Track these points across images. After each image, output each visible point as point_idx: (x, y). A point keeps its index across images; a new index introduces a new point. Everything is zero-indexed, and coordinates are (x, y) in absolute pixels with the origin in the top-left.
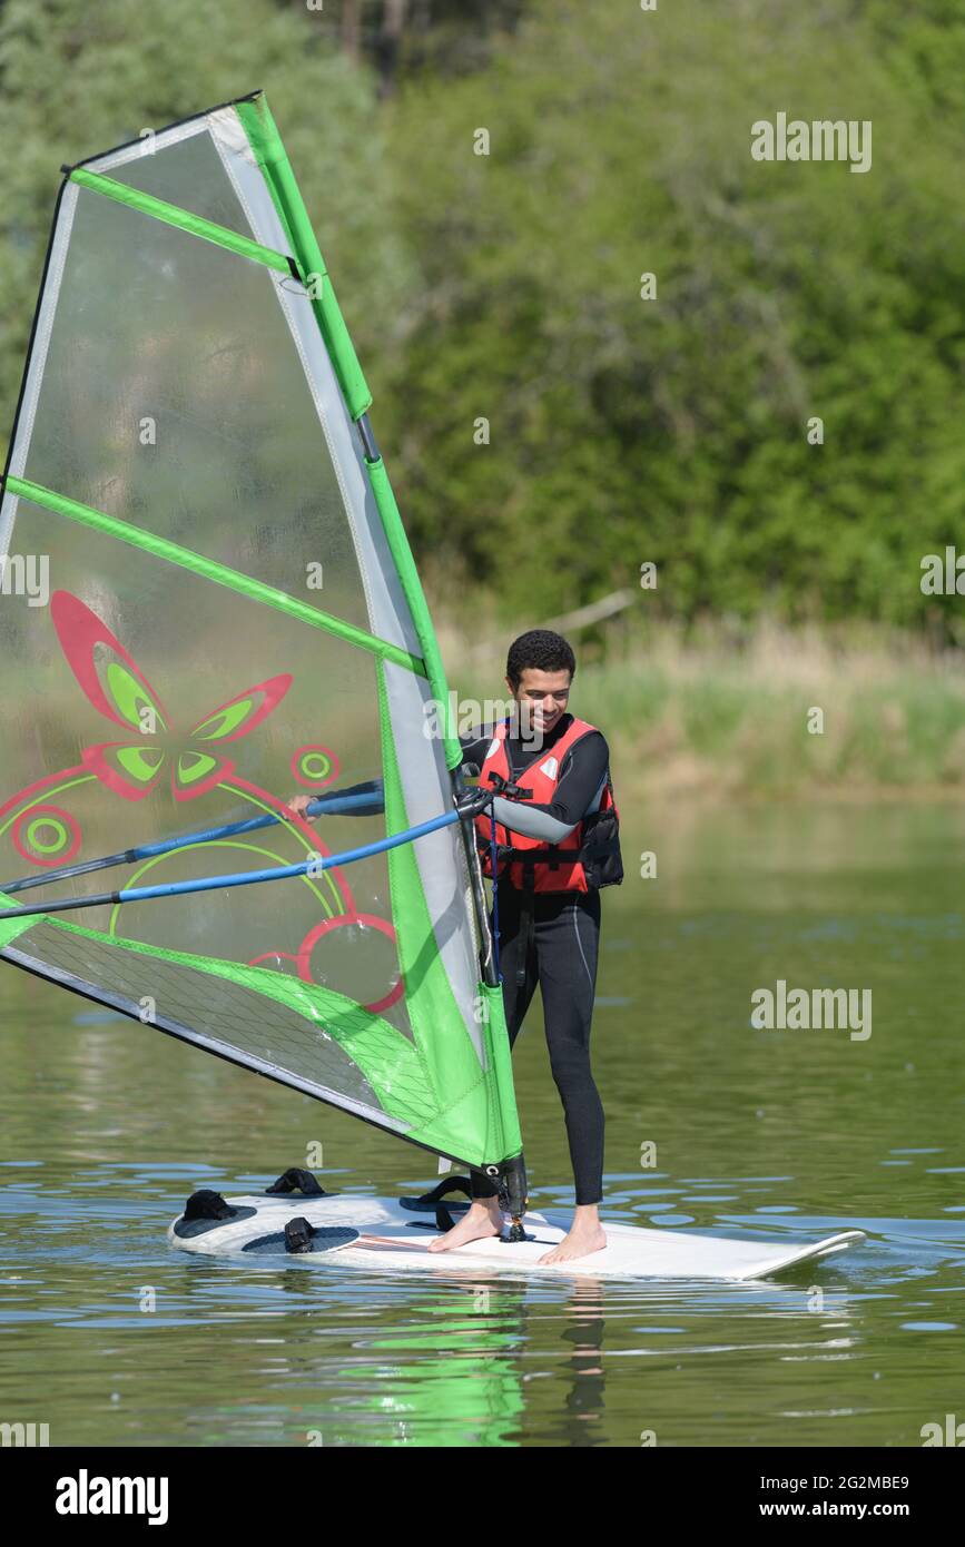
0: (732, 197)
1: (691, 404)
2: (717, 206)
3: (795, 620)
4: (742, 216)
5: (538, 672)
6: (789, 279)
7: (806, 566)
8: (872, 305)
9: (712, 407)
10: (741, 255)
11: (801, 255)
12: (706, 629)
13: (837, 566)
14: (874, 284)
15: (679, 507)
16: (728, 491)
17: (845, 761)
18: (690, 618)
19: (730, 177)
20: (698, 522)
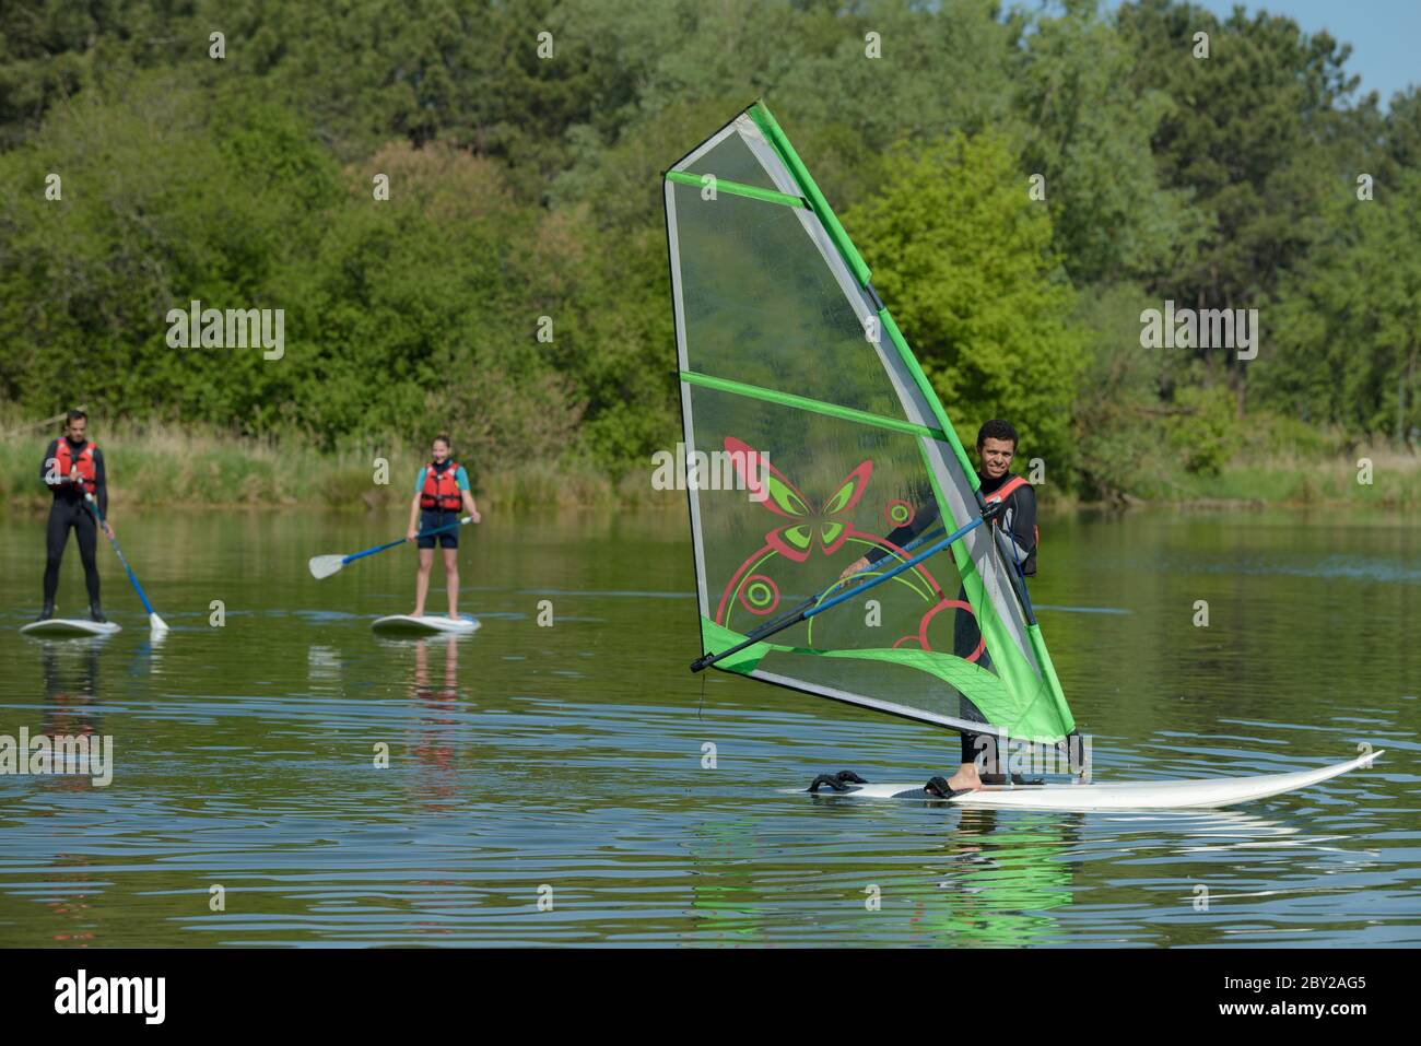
0: (141, 212)
1: (118, 313)
2: (134, 217)
3: (167, 421)
4: (145, 221)
5: (995, 440)
6: (169, 253)
7: (175, 394)
8: (209, 266)
9: (129, 314)
10: (145, 241)
11: (176, 241)
12: (124, 424)
13: (189, 394)
14: (211, 256)
15: (111, 363)
16: (136, 358)
17: (190, 490)
18: (117, 417)
19: (140, 201)
20: (122, 372)
